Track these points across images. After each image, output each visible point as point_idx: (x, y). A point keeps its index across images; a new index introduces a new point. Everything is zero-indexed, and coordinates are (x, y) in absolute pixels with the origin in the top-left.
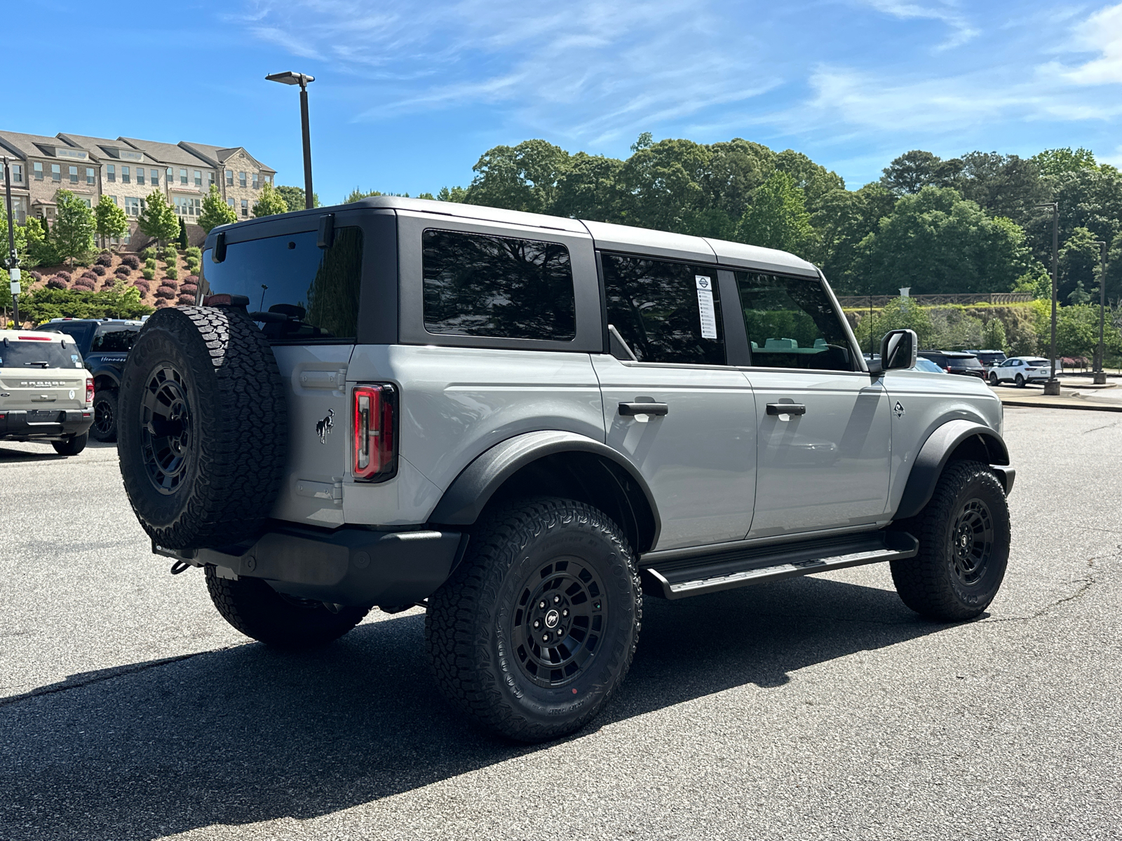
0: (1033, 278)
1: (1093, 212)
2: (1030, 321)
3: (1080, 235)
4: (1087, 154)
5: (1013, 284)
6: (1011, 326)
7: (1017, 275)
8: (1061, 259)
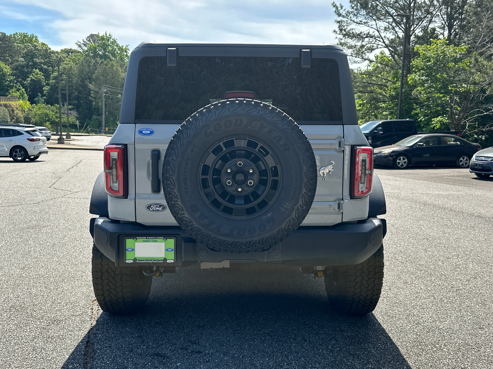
0: (17, 91)
1: (41, 63)
2: (19, 110)
3: (36, 73)
4: (35, 37)
5: (8, 93)
6: (11, 112)
7: (9, 88)
8: (28, 83)
